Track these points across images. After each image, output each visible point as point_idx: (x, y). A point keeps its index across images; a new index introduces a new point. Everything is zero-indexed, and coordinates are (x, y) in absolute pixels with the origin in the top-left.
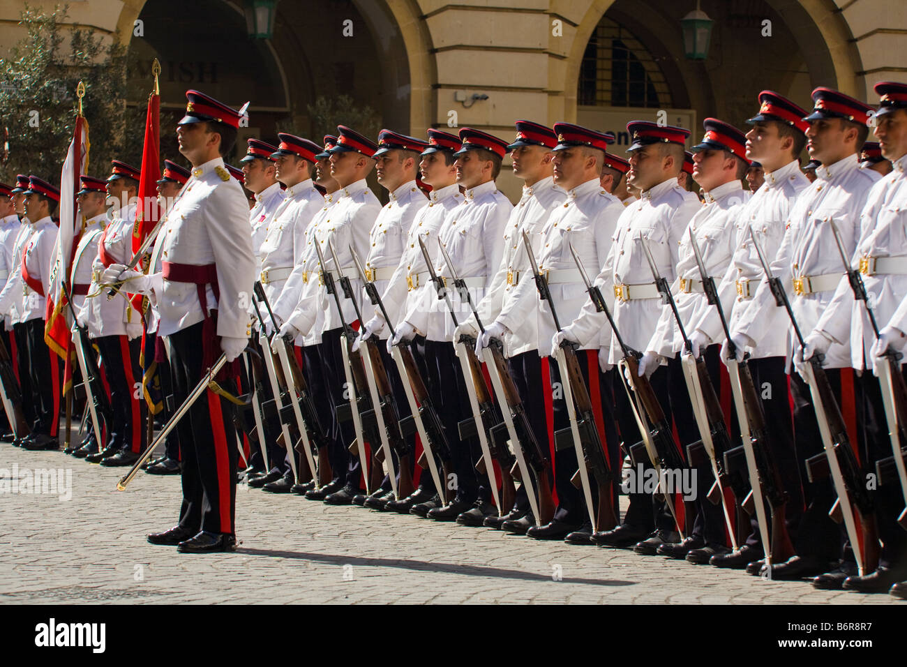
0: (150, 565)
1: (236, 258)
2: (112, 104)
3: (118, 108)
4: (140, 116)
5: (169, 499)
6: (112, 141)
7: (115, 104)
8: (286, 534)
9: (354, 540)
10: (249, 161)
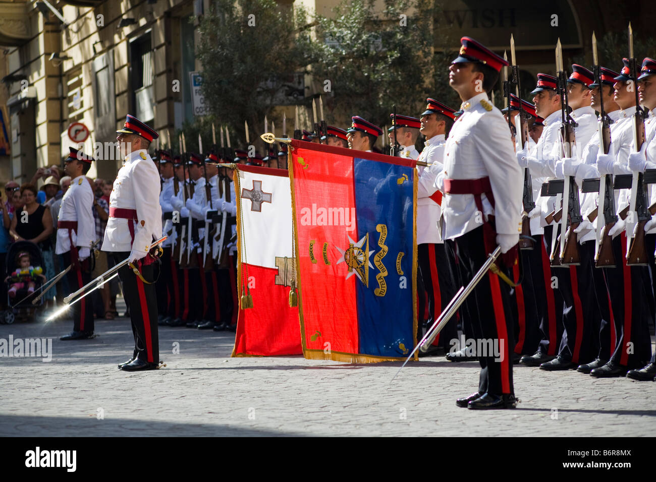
0: (437, 422)
1: (505, 171)
2: (421, 51)
3: (426, 54)
4: (446, 61)
5: (463, 379)
6: (422, 84)
7: (424, 51)
8: (555, 399)
9: (612, 402)
10: (539, 92)
